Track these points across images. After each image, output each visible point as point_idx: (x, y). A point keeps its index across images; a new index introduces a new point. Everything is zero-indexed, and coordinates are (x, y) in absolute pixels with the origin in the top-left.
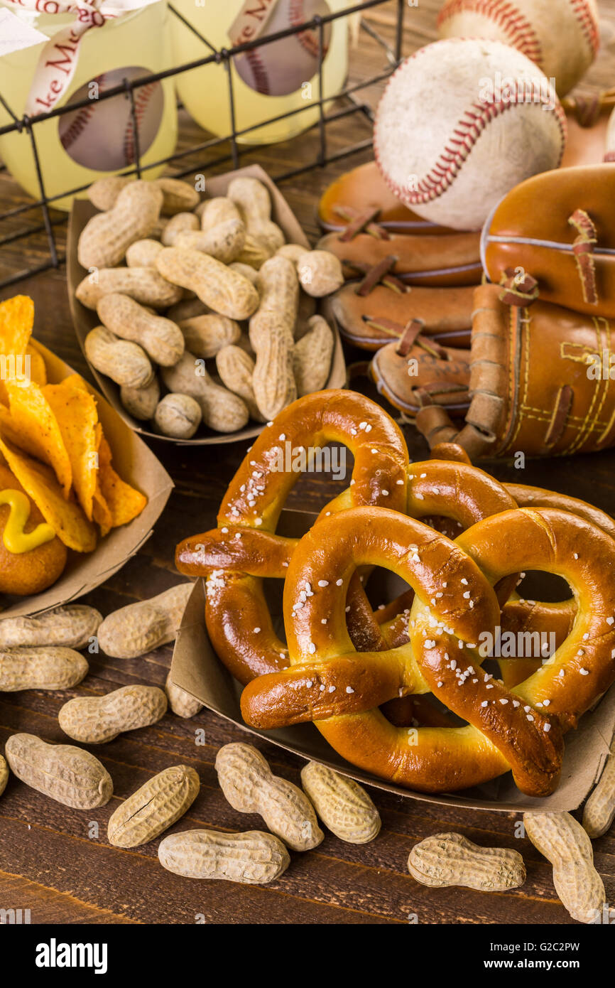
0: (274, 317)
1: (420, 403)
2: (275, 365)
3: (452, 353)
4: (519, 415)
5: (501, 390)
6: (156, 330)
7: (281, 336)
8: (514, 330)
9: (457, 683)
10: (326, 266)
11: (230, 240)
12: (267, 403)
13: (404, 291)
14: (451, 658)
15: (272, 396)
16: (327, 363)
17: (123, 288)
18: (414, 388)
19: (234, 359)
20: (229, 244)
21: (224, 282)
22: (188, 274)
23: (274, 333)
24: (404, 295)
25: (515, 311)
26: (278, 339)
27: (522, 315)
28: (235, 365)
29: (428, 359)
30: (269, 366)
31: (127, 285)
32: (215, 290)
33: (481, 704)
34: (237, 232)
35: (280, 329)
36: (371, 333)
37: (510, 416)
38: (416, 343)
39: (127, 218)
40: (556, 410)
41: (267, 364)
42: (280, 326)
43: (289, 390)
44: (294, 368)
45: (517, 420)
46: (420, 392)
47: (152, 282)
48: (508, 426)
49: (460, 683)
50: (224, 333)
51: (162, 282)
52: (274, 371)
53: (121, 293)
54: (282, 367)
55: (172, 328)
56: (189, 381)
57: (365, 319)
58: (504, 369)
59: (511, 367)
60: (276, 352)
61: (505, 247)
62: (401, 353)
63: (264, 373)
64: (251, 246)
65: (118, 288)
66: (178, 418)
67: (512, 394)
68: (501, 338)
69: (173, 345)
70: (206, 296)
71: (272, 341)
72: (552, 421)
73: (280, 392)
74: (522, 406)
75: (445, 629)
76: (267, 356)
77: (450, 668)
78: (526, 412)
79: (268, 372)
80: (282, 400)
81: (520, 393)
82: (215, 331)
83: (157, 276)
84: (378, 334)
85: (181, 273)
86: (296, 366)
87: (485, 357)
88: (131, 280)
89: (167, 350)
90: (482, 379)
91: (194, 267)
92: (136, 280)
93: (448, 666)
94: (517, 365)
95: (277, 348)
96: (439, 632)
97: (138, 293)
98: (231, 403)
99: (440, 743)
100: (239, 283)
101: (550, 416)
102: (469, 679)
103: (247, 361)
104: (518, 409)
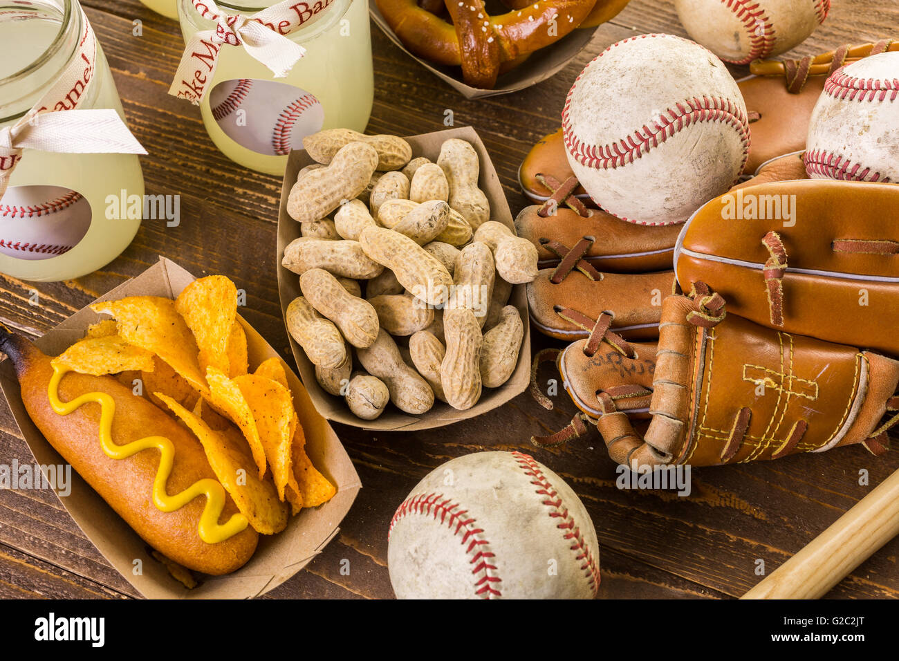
0: (465, 315)
1: (603, 409)
2: (462, 361)
3: (640, 349)
4: (696, 435)
5: (681, 413)
6: (353, 314)
7: (470, 334)
8: (699, 347)
10: (523, 260)
11: (433, 222)
12: (452, 395)
13: (597, 279)
15: (457, 390)
16: (515, 356)
17: (326, 263)
18: (598, 392)
19: (425, 347)
20: (431, 226)
21: (422, 269)
22: (388, 256)
23: (464, 331)
24: (597, 283)
25: (701, 330)
26: (467, 337)
27: (708, 332)
28: (426, 352)
29: (615, 358)
30: (456, 363)
31: (330, 260)
32: (412, 276)
34: (441, 214)
35: (470, 327)
36: (561, 326)
37: (688, 436)
38: (604, 340)
39: (339, 180)
40: (733, 430)
41: (455, 359)
42: (470, 324)
43: (475, 385)
44: (481, 363)
45: (694, 440)
46: (603, 397)
47: (353, 260)
48: (685, 446)
50: (418, 319)
51: (364, 259)
52: (461, 367)
53: (324, 268)
54: (468, 363)
55: (369, 312)
56: (381, 362)
57: (557, 310)
58: (685, 390)
59: (694, 387)
60: (465, 349)
61: (697, 262)
62: (588, 353)
63: (451, 367)
64: (454, 222)
65: (322, 263)
66: (365, 404)
67: (691, 415)
68: (685, 357)
69: (368, 330)
70: (403, 279)
71: (461, 338)
72: (729, 440)
73: (464, 387)
74: (700, 426)
76: (455, 352)
78: (704, 432)
79: (455, 368)
80: (466, 394)
81: (699, 414)
82: (410, 315)
83: (360, 253)
84: (568, 326)
85: (382, 254)
86: (482, 361)
87: (668, 377)
88: (334, 256)
89: (362, 335)
90: (663, 400)
91: (394, 250)
92: (339, 256)
94: (699, 387)
95: (466, 346)
97: (341, 269)
98: (418, 391)
100: (436, 271)
101: (728, 435)
103: (437, 349)
104: (697, 429)
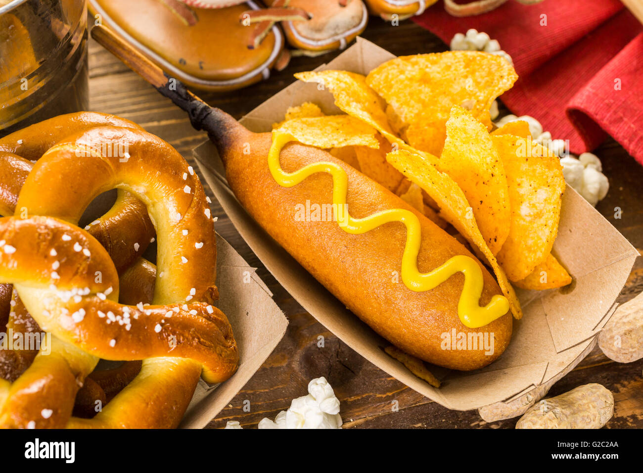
9: (125, 330)
14: (105, 312)
33: (155, 332)
49: (128, 328)
75: (81, 292)
77: (112, 322)
93: (108, 322)
96: (78, 300)
99: (143, 395)
102: (131, 317)
